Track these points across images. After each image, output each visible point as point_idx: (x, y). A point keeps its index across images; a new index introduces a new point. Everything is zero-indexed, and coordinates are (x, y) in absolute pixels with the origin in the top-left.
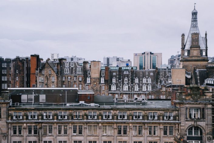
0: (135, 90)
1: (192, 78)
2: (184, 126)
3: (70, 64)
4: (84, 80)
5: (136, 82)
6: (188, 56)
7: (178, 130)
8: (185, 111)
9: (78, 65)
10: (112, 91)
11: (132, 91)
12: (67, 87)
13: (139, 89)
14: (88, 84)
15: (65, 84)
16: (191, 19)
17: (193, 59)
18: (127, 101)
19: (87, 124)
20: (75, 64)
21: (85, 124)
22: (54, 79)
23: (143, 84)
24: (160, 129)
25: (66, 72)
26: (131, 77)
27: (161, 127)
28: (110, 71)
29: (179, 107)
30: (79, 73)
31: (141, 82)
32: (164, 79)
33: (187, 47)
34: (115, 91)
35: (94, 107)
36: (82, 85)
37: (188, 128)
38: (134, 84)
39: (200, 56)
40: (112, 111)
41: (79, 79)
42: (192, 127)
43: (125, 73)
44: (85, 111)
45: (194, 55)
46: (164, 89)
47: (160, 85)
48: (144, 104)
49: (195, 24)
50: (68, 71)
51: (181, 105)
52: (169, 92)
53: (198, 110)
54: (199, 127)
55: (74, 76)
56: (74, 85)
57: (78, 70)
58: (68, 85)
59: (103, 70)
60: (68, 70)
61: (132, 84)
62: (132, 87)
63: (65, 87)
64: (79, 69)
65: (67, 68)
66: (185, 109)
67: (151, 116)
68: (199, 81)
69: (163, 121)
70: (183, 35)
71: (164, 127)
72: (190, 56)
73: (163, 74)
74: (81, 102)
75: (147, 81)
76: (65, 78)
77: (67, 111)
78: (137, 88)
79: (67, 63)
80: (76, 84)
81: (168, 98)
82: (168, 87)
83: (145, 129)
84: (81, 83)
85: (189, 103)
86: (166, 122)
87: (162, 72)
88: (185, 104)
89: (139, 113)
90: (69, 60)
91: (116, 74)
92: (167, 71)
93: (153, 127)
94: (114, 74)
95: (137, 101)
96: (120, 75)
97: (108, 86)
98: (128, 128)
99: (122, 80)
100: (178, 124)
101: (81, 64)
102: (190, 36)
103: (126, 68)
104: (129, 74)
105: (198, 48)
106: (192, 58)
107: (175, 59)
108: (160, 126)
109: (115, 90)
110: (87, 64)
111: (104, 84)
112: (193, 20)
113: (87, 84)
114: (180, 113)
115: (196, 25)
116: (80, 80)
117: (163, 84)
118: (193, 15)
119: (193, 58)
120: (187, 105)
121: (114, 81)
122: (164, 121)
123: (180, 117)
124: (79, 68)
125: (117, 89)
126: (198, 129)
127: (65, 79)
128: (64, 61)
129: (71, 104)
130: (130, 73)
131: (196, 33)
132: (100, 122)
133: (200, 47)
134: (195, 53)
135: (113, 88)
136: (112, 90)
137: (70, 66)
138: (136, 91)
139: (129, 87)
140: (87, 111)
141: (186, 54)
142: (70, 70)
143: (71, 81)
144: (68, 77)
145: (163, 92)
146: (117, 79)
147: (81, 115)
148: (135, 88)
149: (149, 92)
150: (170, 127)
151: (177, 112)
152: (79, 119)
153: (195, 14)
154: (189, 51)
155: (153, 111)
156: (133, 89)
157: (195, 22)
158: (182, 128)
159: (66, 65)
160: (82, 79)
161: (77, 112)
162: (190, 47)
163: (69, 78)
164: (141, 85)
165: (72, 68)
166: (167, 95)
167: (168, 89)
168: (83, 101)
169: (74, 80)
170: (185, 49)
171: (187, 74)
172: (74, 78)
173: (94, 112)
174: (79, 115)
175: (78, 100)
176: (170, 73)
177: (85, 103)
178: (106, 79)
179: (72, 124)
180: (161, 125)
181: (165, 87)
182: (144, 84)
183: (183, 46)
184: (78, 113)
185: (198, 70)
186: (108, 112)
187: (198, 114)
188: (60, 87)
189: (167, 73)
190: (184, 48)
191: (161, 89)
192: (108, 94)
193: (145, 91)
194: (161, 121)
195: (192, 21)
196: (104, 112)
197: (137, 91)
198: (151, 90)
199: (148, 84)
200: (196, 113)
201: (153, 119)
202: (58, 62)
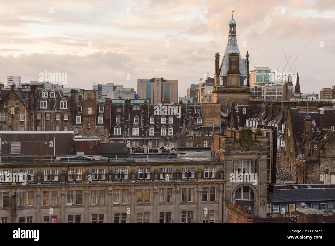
0: (150, 134)
1: (229, 117)
2: (230, 187)
3: (49, 94)
4: (72, 120)
5: (150, 122)
6: (224, 85)
7: (223, 192)
8: (232, 165)
9: (62, 96)
10: (115, 136)
11: (144, 137)
12: (43, 131)
13: (155, 134)
14: (78, 125)
15: (41, 126)
16: (228, 33)
17: (231, 90)
18: (147, 152)
19: (89, 187)
20: (57, 93)
21: (87, 188)
22: (23, 117)
23: (161, 125)
24: (198, 191)
25: (42, 106)
26: (143, 115)
27: (199, 190)
28: (112, 105)
29: (224, 159)
30: (64, 108)
31: (158, 122)
32: (191, 118)
33: (223, 72)
34: (119, 136)
35: (101, 162)
36: (68, 126)
37: (236, 190)
38: (148, 126)
39: (240, 86)
40: (128, 167)
41: (63, 117)
42: (241, 188)
43: (134, 109)
44: (87, 168)
45: (232, 84)
46: (191, 133)
47: (185, 126)
48: (174, 155)
49: (233, 40)
50: (45, 105)
51: (228, 156)
52: (199, 138)
53: (248, 163)
54: (251, 186)
55: (56, 113)
56: (55, 127)
57: (62, 103)
58: (46, 126)
59: (102, 103)
60: (45, 103)
61: (145, 125)
62: (145, 129)
63: (42, 130)
64: (64, 102)
65: (44, 100)
66: (232, 162)
67: (186, 173)
68: (239, 122)
69: (202, 181)
70: (218, 55)
71: (203, 188)
72: (227, 85)
73: (189, 110)
74: (79, 154)
75: (167, 121)
76: (42, 115)
77: (59, 168)
78: (152, 132)
79: (45, 91)
80: (60, 125)
81: (197, 147)
82: (197, 130)
83: (176, 193)
84: (67, 124)
85: (238, 153)
86: (207, 182)
87: (189, 108)
88: (233, 155)
89: (168, 169)
90: (47, 88)
91: (122, 110)
92: (195, 107)
93: (188, 190)
94: (119, 110)
95: (163, 152)
96: (126, 112)
97: (108, 129)
98: (152, 192)
99: (129, 119)
100: (223, 184)
101: (66, 95)
102: (227, 57)
103: (135, 102)
104: (141, 111)
105: (238, 75)
106: (229, 89)
107: (198, 90)
108: (197, 188)
109: (120, 134)
110: (77, 94)
111: (104, 126)
112: (231, 35)
113: (76, 126)
114: (226, 169)
115: (234, 42)
116: (66, 119)
117: (190, 126)
118: (230, 27)
119: (231, 88)
120: (235, 157)
121: (118, 120)
122: (204, 181)
123: (225, 174)
124: (64, 100)
125: (123, 133)
126: (248, 191)
127: (42, 117)
128: (39, 88)
129: (63, 157)
130: (143, 109)
131: (235, 53)
132: (110, 185)
133: (241, 72)
134: (234, 81)
135: (117, 131)
136: (115, 134)
137: (49, 97)
138: (150, 137)
139: (140, 130)
140: (90, 168)
141: (222, 82)
142: (50, 103)
143: (50, 120)
144: (45, 115)
145: (189, 138)
146: (123, 118)
147: (80, 175)
148: (150, 132)
149: (170, 138)
150: (211, 188)
151: (221, 167)
152: (77, 180)
153: (233, 26)
154: (225, 78)
155: (189, 166)
156: (146, 133)
157: (233, 37)
158: (227, 189)
159: (43, 95)
160: (69, 118)
161: (73, 170)
162: (226, 73)
163: (48, 115)
164: (158, 127)
165: (53, 100)
166: (195, 142)
167: (197, 134)
168: (82, 151)
169: (55, 118)
170: (221, 75)
171: (223, 112)
172: (55, 116)
173: (100, 170)
174: (77, 175)
175: (74, 151)
176: (199, 110)
177: (85, 155)
178: (106, 118)
179: (66, 188)
180: (199, 186)
181: (193, 130)
182: (163, 125)
183: (218, 71)
184: (75, 171)
185: (237, 105)
186: (123, 169)
187: (248, 169)
188: (33, 130)
189: (195, 110)
190: (219, 74)
191: (188, 133)
192: (110, 141)
193: (164, 137)
194: (200, 180)
195: (229, 36)
196: (116, 169)
197: (153, 137)
198: (173, 134)
199: (169, 126)
200: (246, 167)
201: (188, 177)
202: (29, 90)
